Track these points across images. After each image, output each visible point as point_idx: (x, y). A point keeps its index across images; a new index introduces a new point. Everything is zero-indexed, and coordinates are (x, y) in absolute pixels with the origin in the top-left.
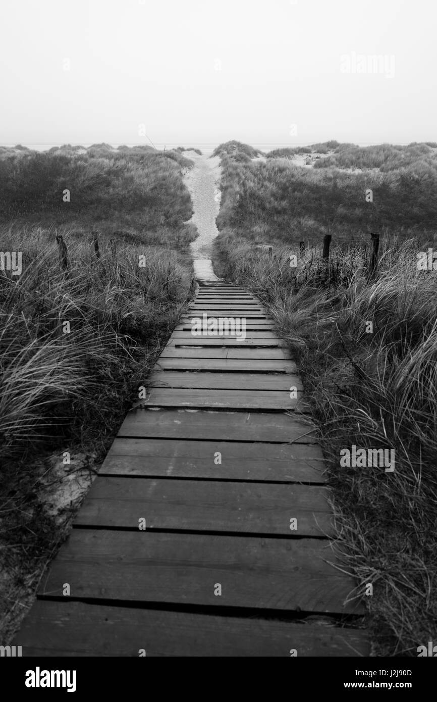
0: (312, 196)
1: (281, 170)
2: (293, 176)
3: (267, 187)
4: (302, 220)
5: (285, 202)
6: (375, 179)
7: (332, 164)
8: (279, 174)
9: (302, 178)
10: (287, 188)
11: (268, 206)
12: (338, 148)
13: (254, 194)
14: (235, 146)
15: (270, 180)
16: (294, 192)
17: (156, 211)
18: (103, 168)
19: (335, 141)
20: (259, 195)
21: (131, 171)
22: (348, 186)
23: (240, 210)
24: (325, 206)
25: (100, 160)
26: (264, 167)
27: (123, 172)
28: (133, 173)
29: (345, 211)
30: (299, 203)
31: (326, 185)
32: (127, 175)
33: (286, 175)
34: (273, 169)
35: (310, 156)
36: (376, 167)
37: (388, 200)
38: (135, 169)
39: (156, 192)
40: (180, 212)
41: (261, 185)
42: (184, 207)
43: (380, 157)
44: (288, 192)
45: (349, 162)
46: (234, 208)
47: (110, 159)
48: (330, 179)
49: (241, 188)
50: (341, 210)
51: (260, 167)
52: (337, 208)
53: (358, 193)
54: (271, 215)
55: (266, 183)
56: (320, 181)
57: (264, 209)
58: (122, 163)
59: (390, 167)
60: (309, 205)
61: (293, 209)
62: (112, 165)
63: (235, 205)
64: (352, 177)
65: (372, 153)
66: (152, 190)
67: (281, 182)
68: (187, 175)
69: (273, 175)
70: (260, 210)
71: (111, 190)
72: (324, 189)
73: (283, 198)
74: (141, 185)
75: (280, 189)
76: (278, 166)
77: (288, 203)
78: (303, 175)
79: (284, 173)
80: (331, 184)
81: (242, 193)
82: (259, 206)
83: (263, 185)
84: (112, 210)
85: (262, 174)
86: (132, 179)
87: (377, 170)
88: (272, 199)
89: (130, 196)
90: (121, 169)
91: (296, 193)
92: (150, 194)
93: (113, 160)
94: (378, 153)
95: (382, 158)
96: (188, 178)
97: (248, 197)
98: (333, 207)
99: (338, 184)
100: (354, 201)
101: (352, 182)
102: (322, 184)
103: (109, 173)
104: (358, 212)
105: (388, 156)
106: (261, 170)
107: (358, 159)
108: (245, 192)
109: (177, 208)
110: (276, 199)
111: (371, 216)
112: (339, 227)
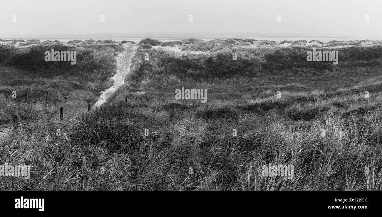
0: (176, 64)
1: (163, 53)
2: (169, 55)
3: (155, 61)
4: (170, 76)
5: (163, 67)
6: (206, 56)
7: (189, 49)
8: (162, 54)
9: (173, 56)
10: (165, 61)
11: (154, 70)
12: (194, 41)
13: (148, 64)
14: (148, 40)
15: (157, 57)
16: (168, 63)
17: (98, 72)
18: (81, 52)
19: (194, 38)
20: (151, 64)
21: (94, 53)
22: (194, 60)
23: (139, 72)
24: (183, 69)
25: (81, 48)
26: (155, 51)
27: (90, 53)
28: (94, 54)
29: (192, 72)
30: (170, 68)
31: (184, 59)
32: (91, 54)
33: (165, 55)
34: (160, 52)
35: (182, 45)
36: (209, 50)
37: (212, 65)
38: (95, 52)
39: (101, 63)
40: (109, 73)
41: (152, 59)
42: (111, 70)
43: (210, 46)
44: (165, 63)
45: (197, 48)
46: (136, 71)
47: (85, 48)
48: (186, 57)
49: (142, 61)
50: (190, 71)
51: (154, 51)
52: (188, 70)
53: (198, 63)
54: (154, 74)
55: (155, 59)
56: (181, 57)
57: (152, 71)
58: (90, 49)
59: (214, 50)
60: (175, 69)
61: (166, 71)
62: (86, 50)
63: (137, 69)
64: (196, 56)
65: (207, 44)
66: (100, 62)
67: (162, 58)
68: (119, 55)
69: (159, 54)
70: (150, 72)
71: (82, 61)
72: (182, 61)
73: (162, 66)
74: (95, 60)
75: (162, 61)
76: (162, 51)
77: (164, 68)
78: (173, 55)
79: (165, 54)
80: (186, 59)
81: (142, 64)
82: (150, 70)
83: (153, 60)
84: (79, 70)
85: (154, 55)
86: (93, 56)
87: (209, 52)
88: (157, 66)
89: (89, 64)
90: (89, 52)
91: (169, 63)
92: (99, 64)
93: (86, 48)
94: (209, 44)
95: (211, 46)
96: (119, 56)
97: (145, 65)
98: (186, 69)
99: (189, 59)
100: (197, 67)
101: (196, 57)
102: (182, 59)
103: (83, 53)
104: (198, 72)
105: (214, 45)
106: (154, 52)
107: (201, 46)
108: (144, 63)
109: (108, 71)
110: (159, 67)
111: (204, 74)
112: (188, 80)
